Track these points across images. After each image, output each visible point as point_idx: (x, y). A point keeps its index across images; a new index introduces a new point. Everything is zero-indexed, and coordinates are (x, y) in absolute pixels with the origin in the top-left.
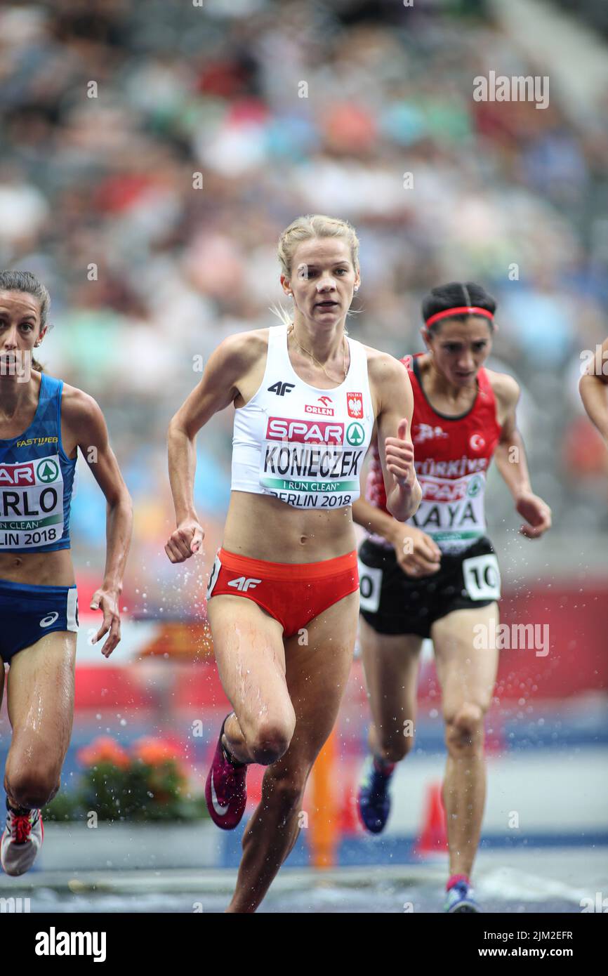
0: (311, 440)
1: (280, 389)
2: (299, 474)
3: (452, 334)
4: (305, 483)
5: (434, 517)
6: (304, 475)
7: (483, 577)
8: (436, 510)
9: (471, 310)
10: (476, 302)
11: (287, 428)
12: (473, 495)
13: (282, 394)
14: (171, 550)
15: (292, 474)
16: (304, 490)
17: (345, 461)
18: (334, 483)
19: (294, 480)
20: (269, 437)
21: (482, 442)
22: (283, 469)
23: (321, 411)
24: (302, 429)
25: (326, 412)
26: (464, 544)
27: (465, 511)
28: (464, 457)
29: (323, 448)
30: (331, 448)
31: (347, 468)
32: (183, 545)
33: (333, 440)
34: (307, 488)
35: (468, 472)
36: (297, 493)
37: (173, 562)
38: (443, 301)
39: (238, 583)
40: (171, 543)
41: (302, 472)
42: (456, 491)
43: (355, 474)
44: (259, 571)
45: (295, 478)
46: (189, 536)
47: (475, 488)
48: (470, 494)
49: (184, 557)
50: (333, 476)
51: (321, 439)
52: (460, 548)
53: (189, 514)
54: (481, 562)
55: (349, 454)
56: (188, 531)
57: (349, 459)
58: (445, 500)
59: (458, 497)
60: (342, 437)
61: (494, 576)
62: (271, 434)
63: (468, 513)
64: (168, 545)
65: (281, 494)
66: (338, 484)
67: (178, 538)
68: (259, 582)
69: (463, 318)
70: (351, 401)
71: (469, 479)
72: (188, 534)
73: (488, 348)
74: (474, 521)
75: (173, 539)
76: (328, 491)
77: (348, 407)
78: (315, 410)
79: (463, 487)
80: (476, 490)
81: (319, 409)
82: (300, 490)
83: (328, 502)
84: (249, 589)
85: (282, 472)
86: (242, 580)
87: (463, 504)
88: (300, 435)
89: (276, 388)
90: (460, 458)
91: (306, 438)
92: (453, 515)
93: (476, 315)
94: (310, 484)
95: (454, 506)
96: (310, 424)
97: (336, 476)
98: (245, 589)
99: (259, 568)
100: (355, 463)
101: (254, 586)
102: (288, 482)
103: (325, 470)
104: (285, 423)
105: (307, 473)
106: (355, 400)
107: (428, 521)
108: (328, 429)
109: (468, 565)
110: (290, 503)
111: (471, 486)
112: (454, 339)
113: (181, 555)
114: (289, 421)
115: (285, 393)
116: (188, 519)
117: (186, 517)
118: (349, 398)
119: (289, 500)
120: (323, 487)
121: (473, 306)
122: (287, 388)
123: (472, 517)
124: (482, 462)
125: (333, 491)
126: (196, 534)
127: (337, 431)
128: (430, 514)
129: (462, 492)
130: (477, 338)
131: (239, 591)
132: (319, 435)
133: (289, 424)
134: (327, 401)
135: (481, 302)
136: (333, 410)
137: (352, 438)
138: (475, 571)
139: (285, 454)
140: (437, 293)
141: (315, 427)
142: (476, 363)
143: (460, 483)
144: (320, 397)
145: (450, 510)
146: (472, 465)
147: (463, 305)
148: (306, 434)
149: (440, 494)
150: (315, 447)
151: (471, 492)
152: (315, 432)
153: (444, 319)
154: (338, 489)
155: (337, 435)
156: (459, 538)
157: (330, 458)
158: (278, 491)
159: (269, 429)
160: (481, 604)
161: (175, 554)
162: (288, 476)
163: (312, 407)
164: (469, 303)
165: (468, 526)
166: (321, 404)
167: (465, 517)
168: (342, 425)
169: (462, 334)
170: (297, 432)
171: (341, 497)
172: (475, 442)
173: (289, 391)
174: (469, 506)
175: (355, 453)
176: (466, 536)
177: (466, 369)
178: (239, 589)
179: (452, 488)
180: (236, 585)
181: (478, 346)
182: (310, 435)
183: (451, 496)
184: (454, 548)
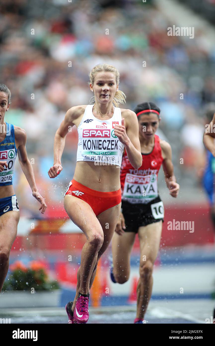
0: (98, 136)
1: (88, 121)
2: (95, 149)
3: (144, 119)
4: (97, 152)
5: (138, 190)
6: (97, 149)
7: (158, 210)
8: (139, 187)
9: (151, 111)
10: (153, 108)
11: (89, 133)
12: (153, 182)
13: (88, 123)
14: (50, 173)
15: (92, 149)
16: (97, 154)
17: (112, 144)
18: (109, 152)
19: (93, 151)
20: (83, 137)
21: (156, 163)
22: (89, 147)
23: (102, 127)
24: (94, 132)
25: (104, 127)
26: (150, 199)
27: (150, 188)
28: (149, 168)
29: (103, 139)
30: (106, 139)
31: (113, 147)
32: (54, 172)
33: (106, 136)
34: (98, 154)
35: (150, 174)
36: (95, 156)
37: (51, 178)
38: (141, 108)
39: (76, 192)
40: (50, 171)
41: (96, 148)
42: (146, 180)
43: (117, 149)
44: (84, 190)
45: (94, 150)
46: (57, 168)
47: (153, 179)
48: (152, 182)
49: (54, 176)
50: (108, 149)
51: (102, 136)
52: (148, 201)
53: (58, 162)
54: (157, 205)
55: (113, 141)
56: (56, 167)
57: (114, 143)
58: (142, 183)
59: (147, 183)
60: (109, 134)
61: (162, 210)
62: (84, 136)
63: (151, 188)
64: (49, 171)
65: (89, 156)
66: (110, 153)
67: (53, 169)
68: (83, 194)
69: (148, 113)
70: (114, 124)
71: (151, 176)
72: (56, 168)
73: (157, 125)
74: (154, 191)
75: (51, 169)
76: (106, 155)
77: (113, 126)
78: (100, 127)
79: (149, 179)
80: (154, 180)
81: (101, 127)
82: (96, 155)
83: (107, 159)
84: (79, 195)
85: (89, 149)
86: (78, 191)
87: (149, 185)
88: (94, 135)
89: (87, 121)
90: (148, 169)
91: (96, 136)
92: (145, 189)
93: (153, 113)
94: (99, 152)
95: (146, 186)
96: (97, 130)
97: (109, 149)
98: (78, 195)
99: (84, 189)
100: (116, 145)
101: (81, 195)
102: (92, 152)
103: (104, 147)
104: (88, 131)
105: (98, 148)
106: (115, 124)
107: (136, 191)
108: (104, 132)
109: (153, 206)
110: (93, 159)
111: (152, 179)
112: (145, 121)
113: (53, 175)
114: (90, 130)
115: (90, 122)
116: (57, 163)
117: (57, 162)
118: (113, 123)
119: (92, 158)
120: (104, 153)
121: (152, 109)
122: (90, 121)
123: (153, 190)
124: (156, 171)
125: (108, 155)
126: (59, 168)
127: (107, 132)
128: (137, 189)
129: (148, 181)
130: (153, 121)
131: (76, 195)
132: (101, 134)
133: (89, 131)
134: (105, 124)
135: (155, 108)
136: (107, 127)
137: (114, 135)
138: (155, 208)
139: (89, 142)
140: (139, 106)
141: (99, 131)
142: (153, 131)
143: (147, 177)
144: (102, 123)
145: (144, 187)
146: (152, 171)
147: (148, 109)
148: (96, 134)
149: (140, 181)
150: (100, 139)
151: (152, 181)
152: (99, 133)
153: (141, 114)
154: (110, 154)
155: (108, 134)
156: (148, 198)
157: (106, 142)
158: (88, 156)
159: (83, 134)
160: (158, 220)
161: (51, 175)
162: (91, 150)
163: (99, 126)
164: (150, 108)
165: (152, 193)
166: (103, 125)
167: (150, 190)
168: (109, 130)
169: (148, 119)
170: (93, 133)
171: (111, 157)
172: (153, 163)
173: (91, 122)
174: (152, 186)
175: (115, 141)
176: (150, 197)
177: (150, 132)
178: (76, 194)
179: (144, 179)
180: (75, 193)
181: (154, 124)
182: (97, 134)
183: (144, 182)
184: (146, 201)
